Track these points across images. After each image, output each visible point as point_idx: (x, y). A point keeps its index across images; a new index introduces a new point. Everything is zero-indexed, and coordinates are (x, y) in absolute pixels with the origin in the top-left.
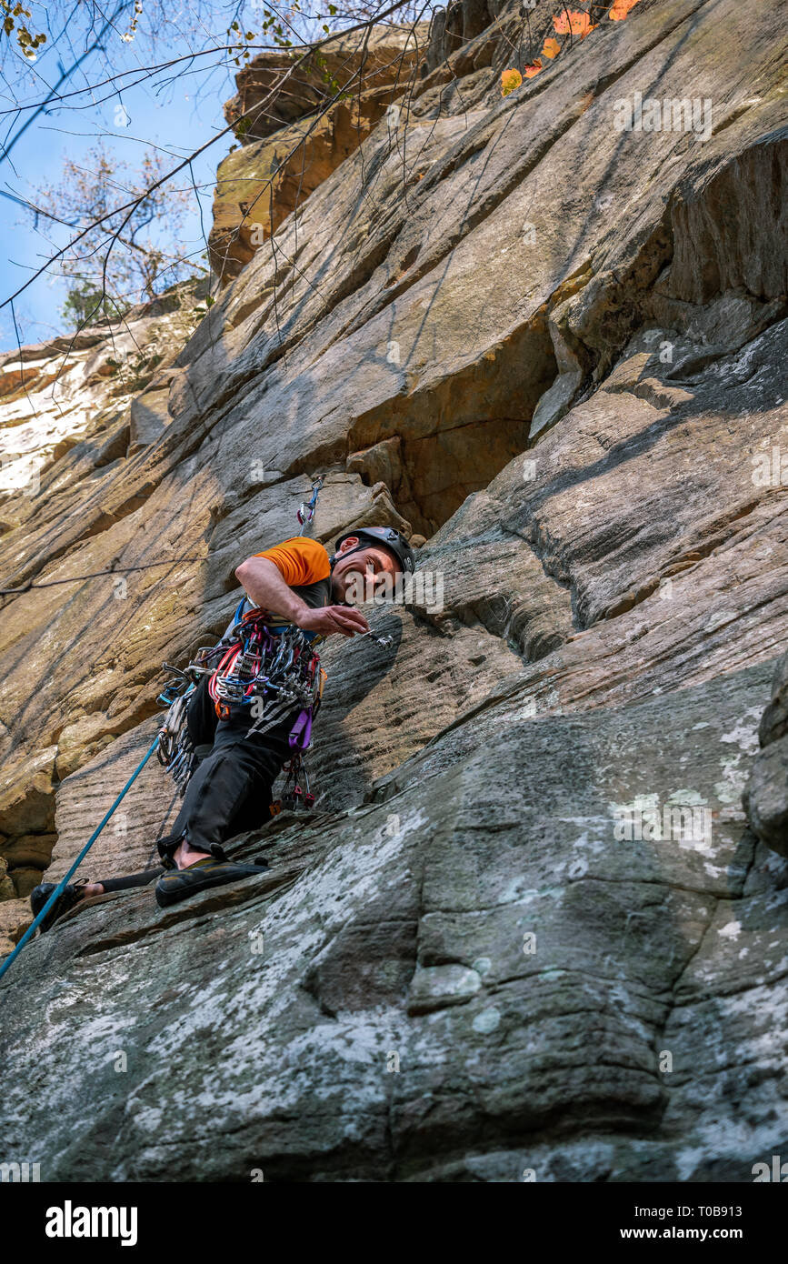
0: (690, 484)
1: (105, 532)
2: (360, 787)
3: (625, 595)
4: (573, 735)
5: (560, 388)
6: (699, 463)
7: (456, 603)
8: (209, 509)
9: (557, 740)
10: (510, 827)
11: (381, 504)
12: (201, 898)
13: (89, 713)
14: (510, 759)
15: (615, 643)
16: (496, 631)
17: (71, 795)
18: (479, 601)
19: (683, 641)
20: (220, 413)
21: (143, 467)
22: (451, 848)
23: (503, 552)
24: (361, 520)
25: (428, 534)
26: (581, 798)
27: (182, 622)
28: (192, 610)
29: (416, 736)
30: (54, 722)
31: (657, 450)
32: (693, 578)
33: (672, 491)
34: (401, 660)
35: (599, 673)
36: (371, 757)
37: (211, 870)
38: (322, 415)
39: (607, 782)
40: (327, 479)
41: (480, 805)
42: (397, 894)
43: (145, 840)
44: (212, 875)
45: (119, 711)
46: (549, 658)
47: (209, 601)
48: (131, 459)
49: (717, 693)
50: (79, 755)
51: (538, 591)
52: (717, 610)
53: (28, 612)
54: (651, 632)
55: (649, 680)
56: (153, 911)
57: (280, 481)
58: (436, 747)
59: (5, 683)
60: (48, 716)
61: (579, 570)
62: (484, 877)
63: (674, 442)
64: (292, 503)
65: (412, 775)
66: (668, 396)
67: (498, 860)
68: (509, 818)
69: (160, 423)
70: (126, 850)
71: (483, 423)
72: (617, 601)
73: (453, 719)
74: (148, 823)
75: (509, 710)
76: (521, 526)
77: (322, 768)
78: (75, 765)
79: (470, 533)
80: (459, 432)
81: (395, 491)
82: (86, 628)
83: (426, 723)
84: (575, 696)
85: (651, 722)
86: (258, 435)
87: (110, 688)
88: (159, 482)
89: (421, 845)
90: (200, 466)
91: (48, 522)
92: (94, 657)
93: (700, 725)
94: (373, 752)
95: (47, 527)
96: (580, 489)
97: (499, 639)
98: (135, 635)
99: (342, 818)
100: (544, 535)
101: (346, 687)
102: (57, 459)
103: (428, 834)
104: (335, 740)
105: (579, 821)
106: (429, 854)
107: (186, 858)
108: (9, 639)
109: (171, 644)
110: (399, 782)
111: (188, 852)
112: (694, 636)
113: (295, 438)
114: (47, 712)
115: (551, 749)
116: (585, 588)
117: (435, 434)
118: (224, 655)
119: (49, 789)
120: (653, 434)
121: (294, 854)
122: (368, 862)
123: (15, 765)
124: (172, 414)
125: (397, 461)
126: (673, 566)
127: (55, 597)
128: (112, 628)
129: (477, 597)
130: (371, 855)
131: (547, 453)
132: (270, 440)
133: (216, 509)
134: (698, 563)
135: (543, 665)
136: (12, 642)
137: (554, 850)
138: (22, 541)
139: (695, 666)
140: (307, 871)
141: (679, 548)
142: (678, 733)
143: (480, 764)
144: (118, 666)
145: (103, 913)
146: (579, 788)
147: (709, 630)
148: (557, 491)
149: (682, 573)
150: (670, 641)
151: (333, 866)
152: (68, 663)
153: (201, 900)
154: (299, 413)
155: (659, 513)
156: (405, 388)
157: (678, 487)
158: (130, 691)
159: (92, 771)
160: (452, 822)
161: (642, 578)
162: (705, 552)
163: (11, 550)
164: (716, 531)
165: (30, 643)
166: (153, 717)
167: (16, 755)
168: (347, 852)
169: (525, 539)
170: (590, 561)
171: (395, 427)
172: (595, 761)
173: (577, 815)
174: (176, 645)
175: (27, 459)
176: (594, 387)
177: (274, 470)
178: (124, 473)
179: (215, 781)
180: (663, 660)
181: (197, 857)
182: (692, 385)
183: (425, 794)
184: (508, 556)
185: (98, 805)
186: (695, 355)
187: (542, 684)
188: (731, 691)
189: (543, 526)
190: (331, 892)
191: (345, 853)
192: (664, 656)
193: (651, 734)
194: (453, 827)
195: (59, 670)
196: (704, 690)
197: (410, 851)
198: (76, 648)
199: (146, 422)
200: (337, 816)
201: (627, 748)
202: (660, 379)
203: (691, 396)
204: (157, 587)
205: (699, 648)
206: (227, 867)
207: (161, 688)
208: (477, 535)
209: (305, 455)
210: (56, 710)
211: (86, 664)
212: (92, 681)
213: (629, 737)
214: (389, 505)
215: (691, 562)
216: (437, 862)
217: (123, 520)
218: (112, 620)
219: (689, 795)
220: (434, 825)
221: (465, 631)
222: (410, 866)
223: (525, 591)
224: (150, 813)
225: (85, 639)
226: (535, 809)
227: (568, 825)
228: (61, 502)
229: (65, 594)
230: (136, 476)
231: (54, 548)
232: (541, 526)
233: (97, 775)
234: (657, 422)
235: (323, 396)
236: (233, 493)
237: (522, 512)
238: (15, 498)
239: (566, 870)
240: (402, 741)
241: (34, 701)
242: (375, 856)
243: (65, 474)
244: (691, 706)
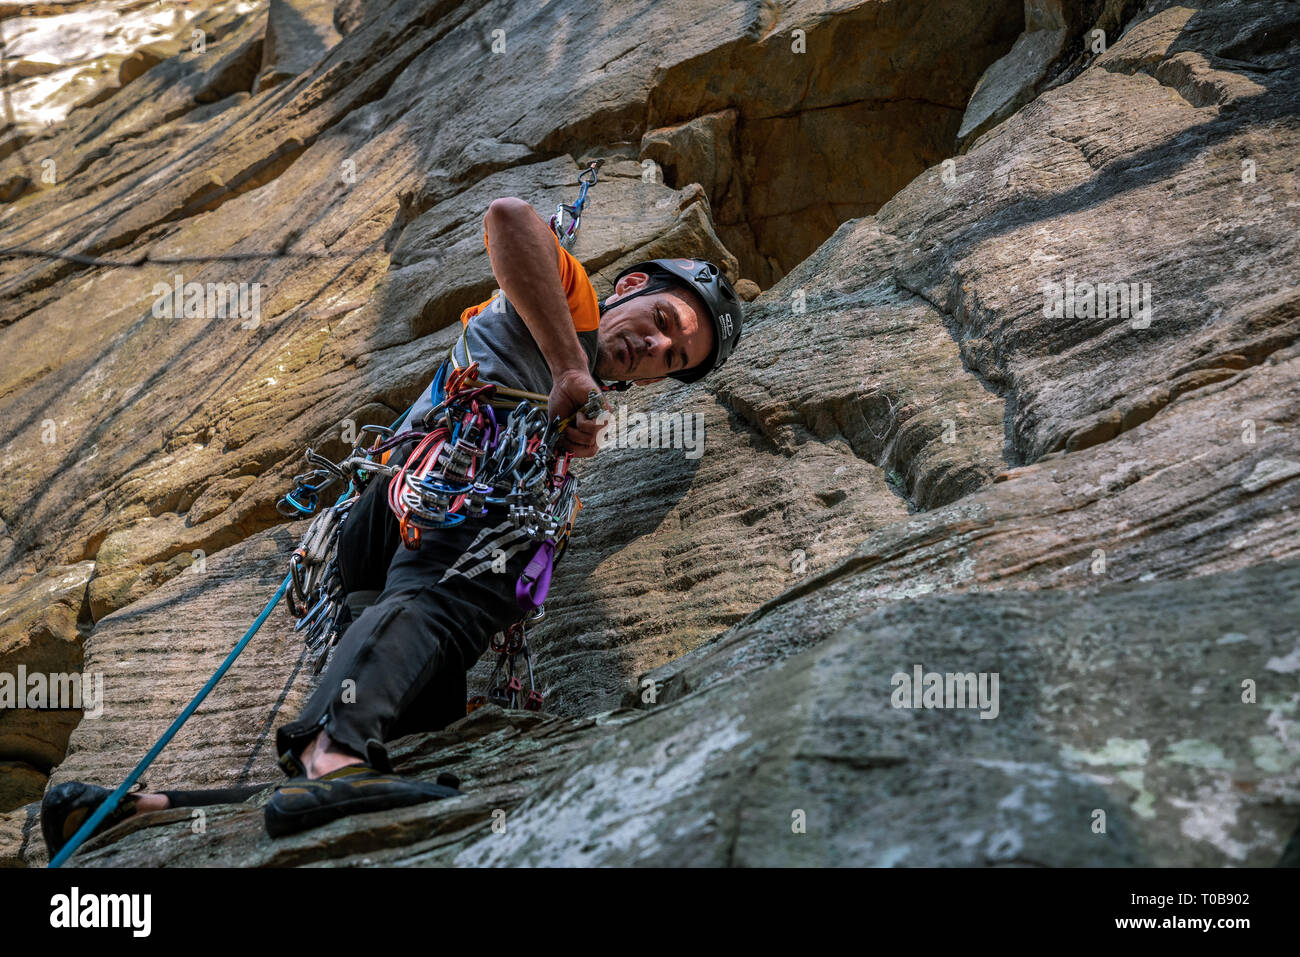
0: (1240, 239)
1: (208, 214)
2: (611, 684)
3: (1106, 415)
4: (1006, 627)
5: (1025, 54)
6: (1260, 206)
7: (805, 398)
8: (398, 195)
9: (977, 632)
10: (888, 764)
11: (692, 220)
12: (344, 827)
13: (155, 514)
14: (895, 653)
15: (1079, 491)
16: (866, 452)
17: (113, 645)
18: (843, 400)
19: (1201, 500)
20: (429, 35)
21: (285, 111)
22: (787, 786)
23: (893, 323)
24: (655, 244)
25: (767, 283)
26: (1014, 732)
27: (332, 379)
28: (353, 361)
29: (713, 611)
30: (92, 521)
31: (1184, 177)
32: (1229, 397)
33: (1205, 249)
34: (701, 483)
35: (1047, 537)
36: (635, 637)
37: (363, 783)
38: (607, 57)
39: (1059, 711)
40: (605, 168)
41: (841, 721)
42: (690, 850)
43: (235, 733)
44: (366, 792)
45: (209, 516)
46: (963, 503)
47: (383, 348)
48: (263, 96)
49: (1265, 588)
50: (132, 581)
51: (948, 394)
52: (1268, 454)
53: (61, 331)
54: (1145, 480)
55: (1135, 558)
56: (253, 843)
57: (524, 161)
58: (757, 626)
59: (9, 447)
60: (82, 511)
61: (1023, 367)
62: (839, 840)
63: (1215, 166)
64: (542, 201)
65: (714, 667)
66: (1218, 86)
67: (866, 815)
68: (889, 748)
69: (318, 41)
70: (201, 747)
71: (880, 103)
72: (1089, 423)
73: (780, 590)
74: (243, 706)
75: (886, 581)
76: (930, 282)
77: (550, 646)
78: (123, 597)
79: (839, 285)
80: (838, 115)
81: (717, 203)
82: (163, 371)
83: (732, 592)
84: (1003, 571)
85: (1144, 622)
86: (494, 79)
87: (198, 474)
88: (310, 141)
89: (735, 777)
90: (387, 123)
91: (107, 184)
92: (173, 421)
93: (1229, 638)
94: (640, 629)
95: (104, 194)
96: (1042, 231)
97: (871, 467)
98: (249, 391)
99: (586, 727)
100: (968, 300)
101: (602, 517)
102: (125, 81)
103: (748, 758)
104: (577, 602)
105: (1010, 767)
106: (750, 790)
107: (322, 761)
108: (23, 374)
109: (311, 412)
110: (691, 678)
111: (328, 751)
112: (1222, 494)
113: (557, 91)
114: (80, 505)
115: (967, 645)
116: (1032, 397)
117: (797, 113)
118: (415, 445)
119: (72, 633)
120: (1183, 150)
121: (499, 777)
122: (640, 794)
123: (14, 588)
124: (341, 27)
125: (726, 150)
126: (1196, 374)
127: (112, 313)
128: (210, 376)
129: (843, 393)
130: (646, 784)
131: (989, 164)
132: (514, 91)
133: (410, 196)
134: (1240, 374)
135: (951, 514)
136: (28, 381)
137: (964, 809)
138: (58, 212)
139: (1219, 544)
140: (528, 802)
141: (1210, 345)
142: (1190, 645)
143: (845, 657)
144: (214, 441)
145: (165, 839)
146: (1011, 715)
147: (1249, 486)
148: (1000, 230)
149: (1210, 388)
150: (1179, 496)
151: (578, 796)
152: (127, 425)
153: (342, 832)
154: (569, 51)
155: (1178, 284)
156: (756, 27)
157: (1218, 243)
158: (231, 484)
159: (152, 610)
160: (791, 744)
161: (1136, 389)
162: (1256, 356)
163: (37, 226)
164: (1280, 322)
165: (61, 385)
166: (267, 532)
167: (18, 570)
168: (604, 776)
169: (935, 306)
170: (1045, 354)
171: (732, 92)
172: (1041, 675)
173: (1005, 758)
174: (320, 417)
175: (66, 77)
176: (1083, 61)
177: (517, 142)
178: (250, 118)
179: (383, 643)
180: (1162, 528)
181: (340, 762)
182: (1264, 71)
183: (746, 695)
184: (900, 331)
185: (157, 668)
186: (1277, 18)
187: (947, 544)
188: (1292, 588)
189: (969, 286)
190: (573, 837)
191: (599, 777)
192: (1164, 521)
193: (1143, 641)
194: (793, 751)
195: (109, 436)
196: (1241, 581)
197: (716, 784)
198: (142, 402)
199: (294, 36)
200: (577, 723)
201: (1097, 660)
202: (1206, 54)
203: (1260, 89)
204: (295, 317)
205: (1229, 515)
206: (390, 782)
207: (287, 484)
208: (851, 289)
209: (571, 122)
210: (97, 501)
211: (158, 432)
212: (166, 460)
213: (1103, 642)
214: (705, 222)
215: (1228, 371)
216: (763, 806)
217: (243, 198)
218: (210, 362)
219: (1203, 750)
220: (761, 745)
221: (815, 447)
222: (715, 806)
223: (925, 391)
224: (248, 689)
225: (159, 389)
226: (934, 741)
227: (990, 771)
228: (131, 154)
229: (129, 310)
230: (271, 125)
231: (117, 230)
232: (964, 287)
233: (161, 617)
234: (1193, 130)
235: (613, 26)
236: (441, 172)
237: (935, 260)
238: (46, 138)
239: (984, 843)
240: (691, 615)
241: (61, 482)
242: (653, 786)
243: (140, 108)
244: (1216, 604)
